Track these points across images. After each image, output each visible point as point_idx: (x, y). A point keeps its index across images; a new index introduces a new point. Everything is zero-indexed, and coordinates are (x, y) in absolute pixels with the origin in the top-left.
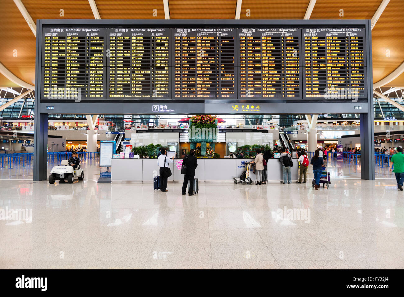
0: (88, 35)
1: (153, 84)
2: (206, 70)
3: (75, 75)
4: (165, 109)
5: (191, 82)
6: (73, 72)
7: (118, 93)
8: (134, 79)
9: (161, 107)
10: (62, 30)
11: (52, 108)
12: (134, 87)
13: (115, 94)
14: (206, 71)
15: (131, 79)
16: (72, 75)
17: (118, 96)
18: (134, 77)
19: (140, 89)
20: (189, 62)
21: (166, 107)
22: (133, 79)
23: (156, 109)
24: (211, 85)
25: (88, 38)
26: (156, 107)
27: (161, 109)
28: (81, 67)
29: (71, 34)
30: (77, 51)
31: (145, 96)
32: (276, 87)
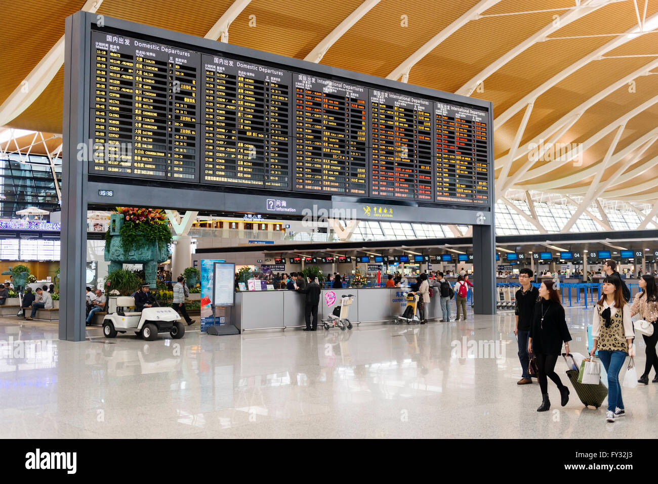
0: (171, 60)
1: (267, 163)
2: (334, 148)
3: (149, 133)
4: (283, 207)
5: (315, 165)
6: (146, 126)
7: (217, 173)
8: (242, 151)
9: (278, 203)
10: (127, 42)
11: (110, 194)
12: (240, 166)
13: (214, 175)
14: (334, 150)
15: (236, 150)
16: (144, 133)
17: (218, 179)
18: (241, 148)
19: (249, 170)
20: (313, 131)
21: (284, 203)
22: (240, 151)
23: (271, 206)
24: (340, 173)
25: (170, 65)
26: (271, 203)
27: (278, 207)
28: (160, 118)
29: (144, 53)
30: (153, 88)
31: (257, 183)
32: (409, 183)
